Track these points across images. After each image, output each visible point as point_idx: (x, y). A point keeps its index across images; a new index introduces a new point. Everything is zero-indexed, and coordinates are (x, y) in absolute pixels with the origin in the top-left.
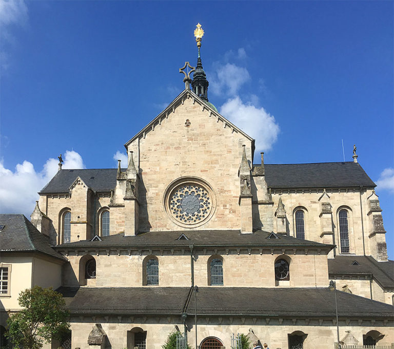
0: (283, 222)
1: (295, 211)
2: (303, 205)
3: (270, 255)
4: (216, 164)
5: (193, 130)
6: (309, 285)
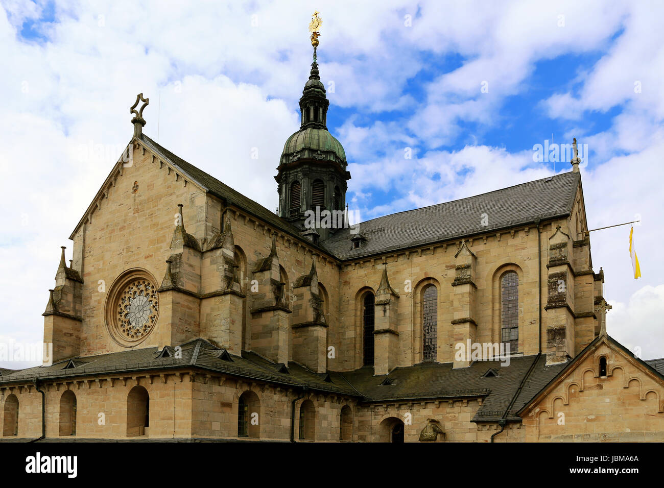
0: (385, 311)
1: (420, 288)
2: (431, 276)
3: (123, 387)
4: (162, 242)
5: (140, 196)
6: (166, 433)
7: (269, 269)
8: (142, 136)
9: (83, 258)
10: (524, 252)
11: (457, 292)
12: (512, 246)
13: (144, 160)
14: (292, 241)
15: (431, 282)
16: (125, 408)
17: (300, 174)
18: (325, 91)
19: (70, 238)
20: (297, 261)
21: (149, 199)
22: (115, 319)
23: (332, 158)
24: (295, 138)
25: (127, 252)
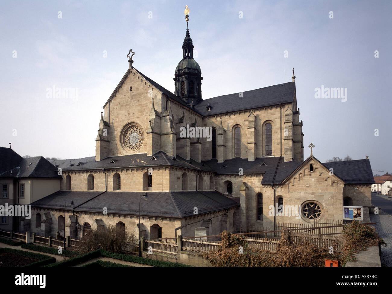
0: (221, 137)
1: (234, 128)
2: (239, 124)
3: (141, 172)
4: (144, 112)
5: (133, 93)
6: (159, 190)
7: (183, 122)
8: (132, 68)
9: (109, 116)
10: (274, 116)
11: (249, 131)
12: (270, 113)
13: (134, 78)
14: (188, 110)
15: (238, 126)
16: (142, 180)
17: (184, 78)
18: (192, 42)
19: (103, 108)
20: (189, 117)
21: (137, 94)
22: (124, 142)
23: (196, 72)
24: (181, 63)
25: (129, 115)
